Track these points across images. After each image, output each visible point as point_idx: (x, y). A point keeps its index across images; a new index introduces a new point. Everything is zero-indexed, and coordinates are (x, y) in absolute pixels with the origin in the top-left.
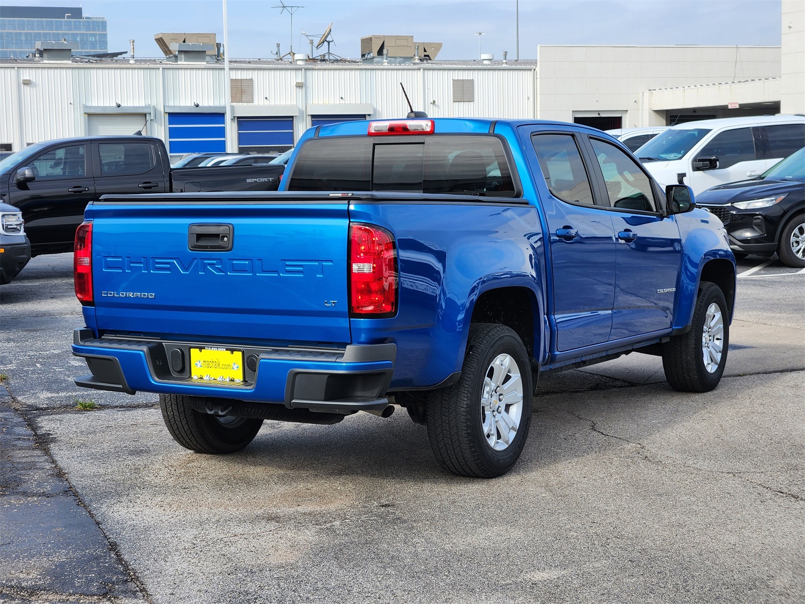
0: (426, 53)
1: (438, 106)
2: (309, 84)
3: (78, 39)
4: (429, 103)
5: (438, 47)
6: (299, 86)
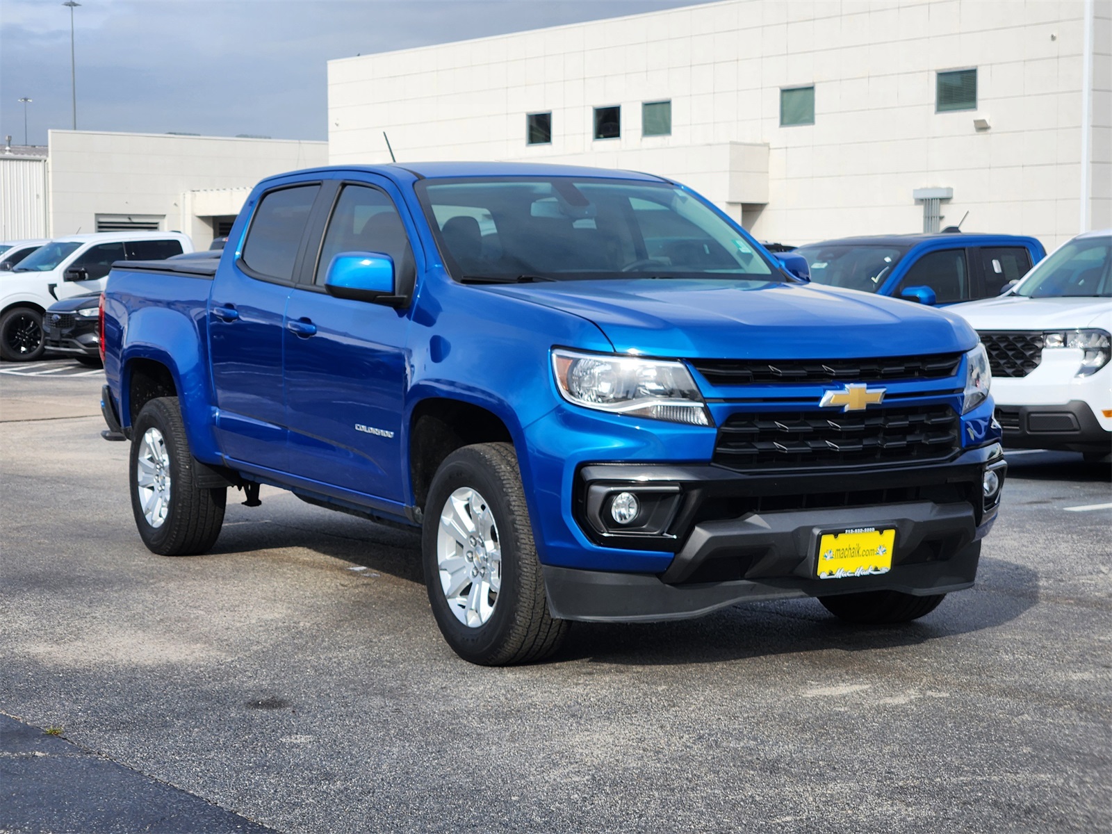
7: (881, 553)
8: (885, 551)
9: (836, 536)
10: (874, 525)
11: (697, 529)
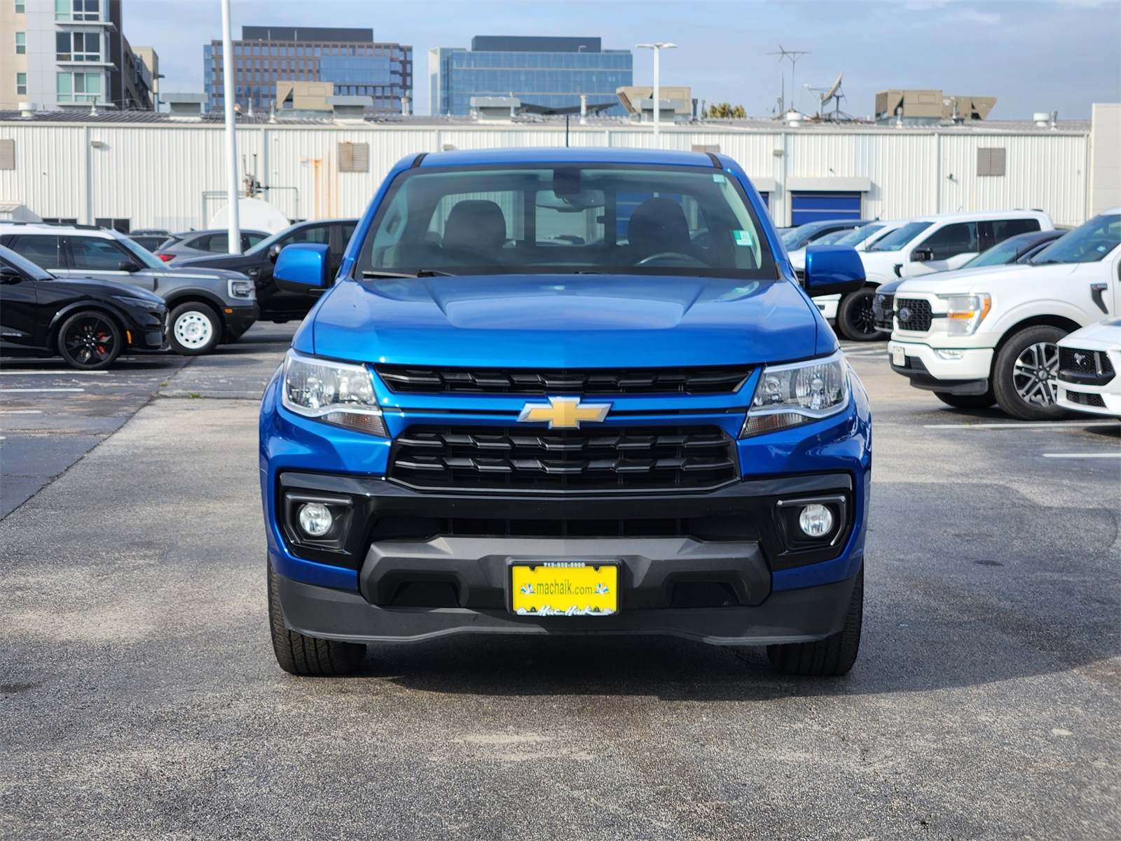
0: (974, 111)
1: (956, 181)
2: (790, 152)
3: (594, 79)
4: (945, 177)
5: (991, 102)
6: (778, 154)
7: (601, 592)
8: (607, 590)
9: (533, 568)
10: (585, 560)
11: (373, 546)
